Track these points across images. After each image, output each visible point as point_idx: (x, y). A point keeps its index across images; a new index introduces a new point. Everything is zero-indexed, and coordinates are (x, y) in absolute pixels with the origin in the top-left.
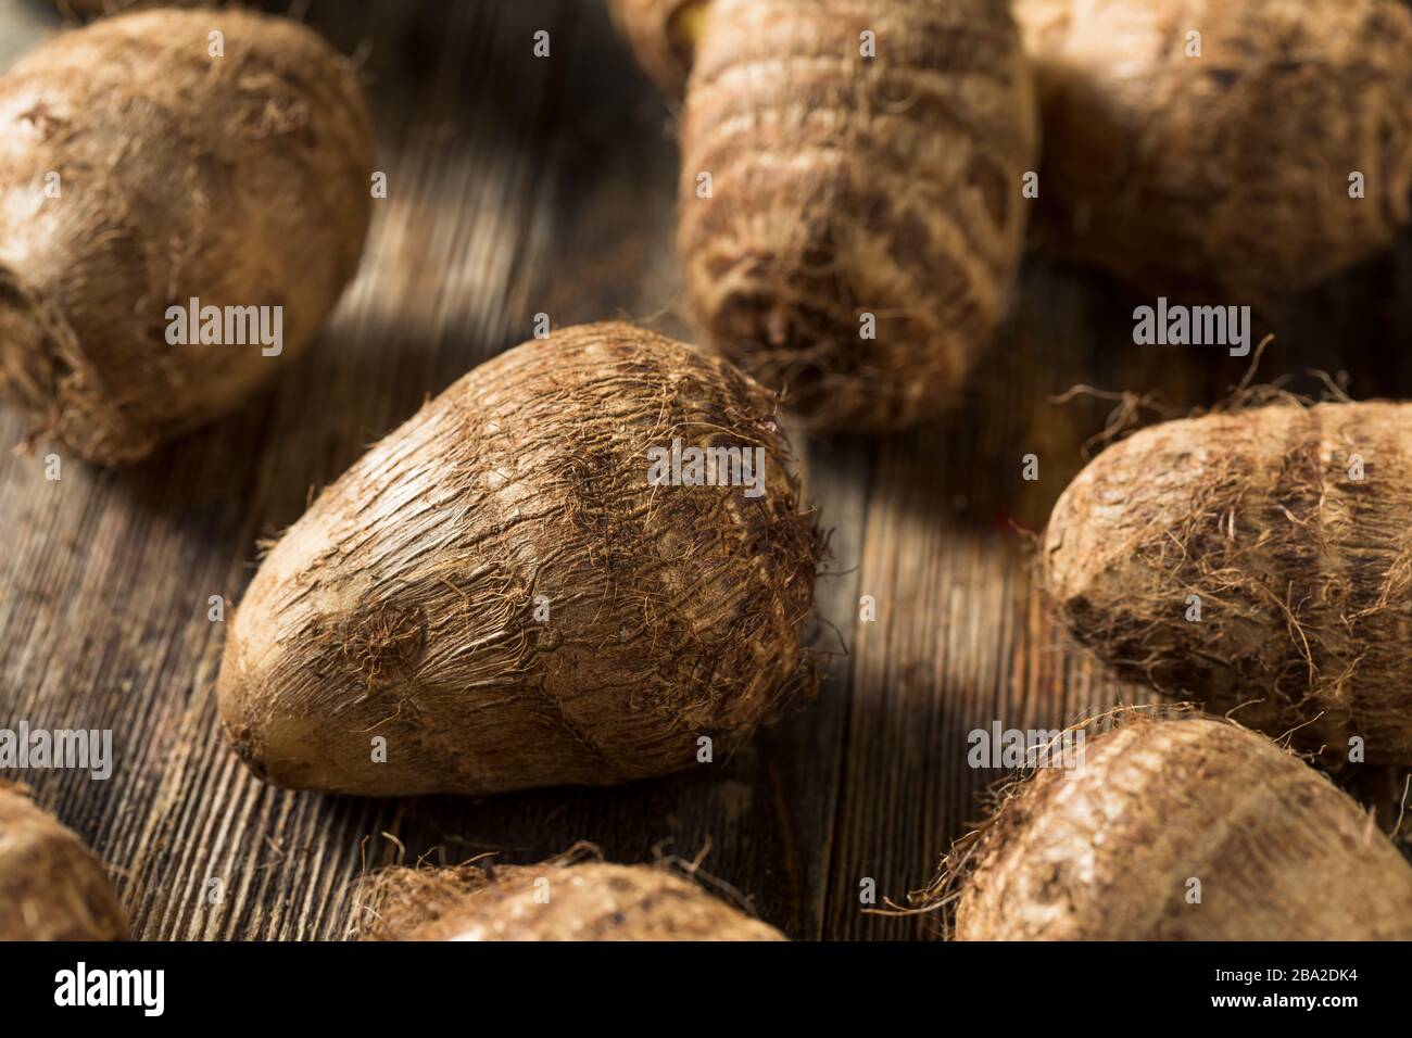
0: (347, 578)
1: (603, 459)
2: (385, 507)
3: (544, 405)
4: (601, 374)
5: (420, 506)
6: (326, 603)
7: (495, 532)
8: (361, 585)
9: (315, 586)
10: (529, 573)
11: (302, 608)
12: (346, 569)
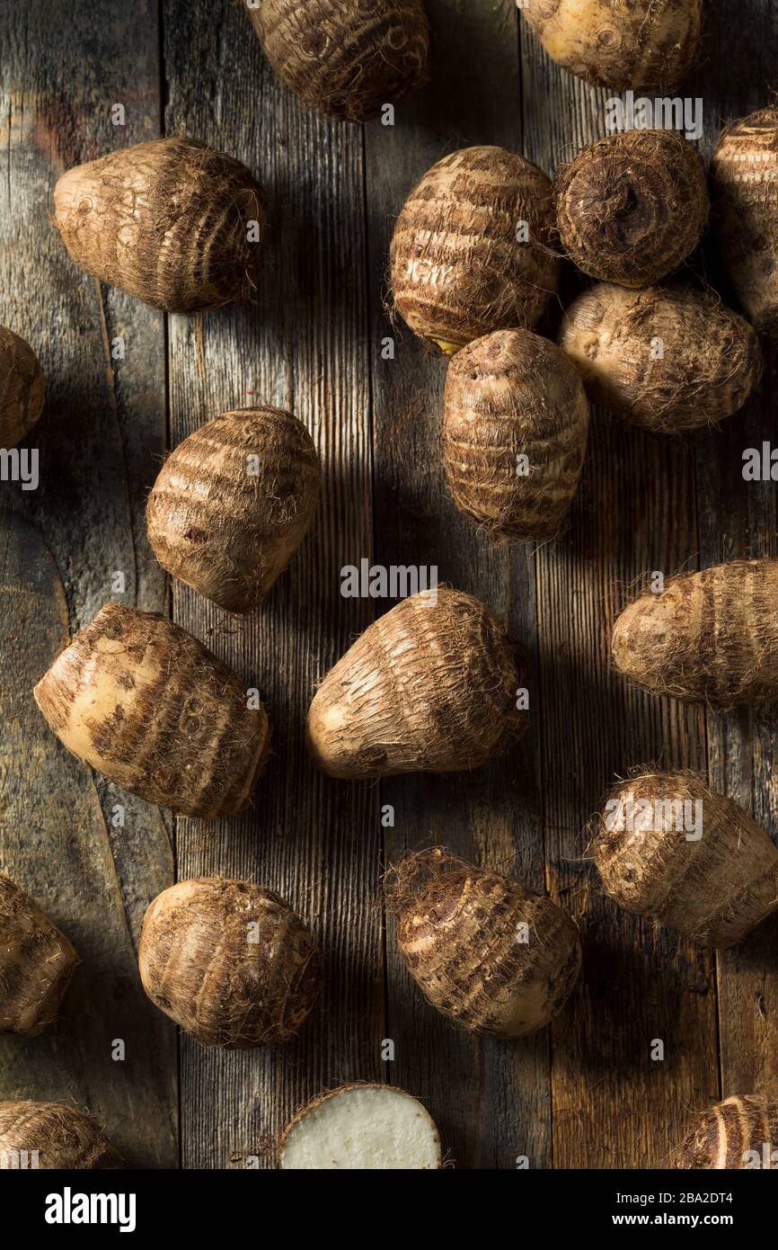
0: (354, 739)
1: (447, 707)
2: (363, 715)
3: (419, 681)
4: (440, 663)
5: (378, 719)
6: (348, 746)
7: (409, 732)
8: (360, 742)
9: (342, 738)
10: (424, 745)
11: (338, 745)
12: (353, 736)
